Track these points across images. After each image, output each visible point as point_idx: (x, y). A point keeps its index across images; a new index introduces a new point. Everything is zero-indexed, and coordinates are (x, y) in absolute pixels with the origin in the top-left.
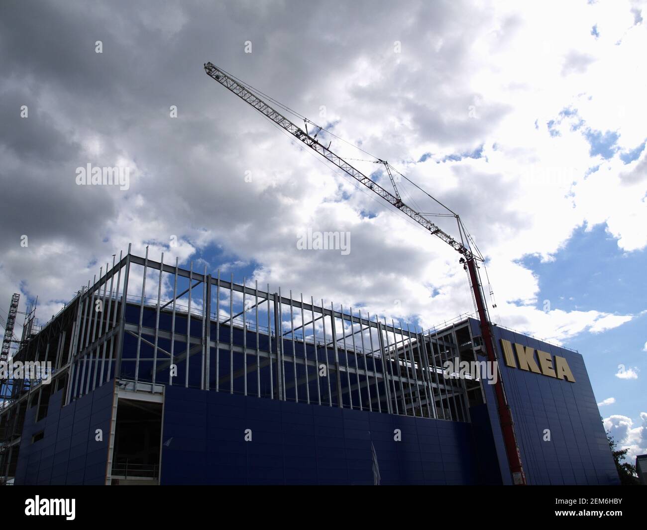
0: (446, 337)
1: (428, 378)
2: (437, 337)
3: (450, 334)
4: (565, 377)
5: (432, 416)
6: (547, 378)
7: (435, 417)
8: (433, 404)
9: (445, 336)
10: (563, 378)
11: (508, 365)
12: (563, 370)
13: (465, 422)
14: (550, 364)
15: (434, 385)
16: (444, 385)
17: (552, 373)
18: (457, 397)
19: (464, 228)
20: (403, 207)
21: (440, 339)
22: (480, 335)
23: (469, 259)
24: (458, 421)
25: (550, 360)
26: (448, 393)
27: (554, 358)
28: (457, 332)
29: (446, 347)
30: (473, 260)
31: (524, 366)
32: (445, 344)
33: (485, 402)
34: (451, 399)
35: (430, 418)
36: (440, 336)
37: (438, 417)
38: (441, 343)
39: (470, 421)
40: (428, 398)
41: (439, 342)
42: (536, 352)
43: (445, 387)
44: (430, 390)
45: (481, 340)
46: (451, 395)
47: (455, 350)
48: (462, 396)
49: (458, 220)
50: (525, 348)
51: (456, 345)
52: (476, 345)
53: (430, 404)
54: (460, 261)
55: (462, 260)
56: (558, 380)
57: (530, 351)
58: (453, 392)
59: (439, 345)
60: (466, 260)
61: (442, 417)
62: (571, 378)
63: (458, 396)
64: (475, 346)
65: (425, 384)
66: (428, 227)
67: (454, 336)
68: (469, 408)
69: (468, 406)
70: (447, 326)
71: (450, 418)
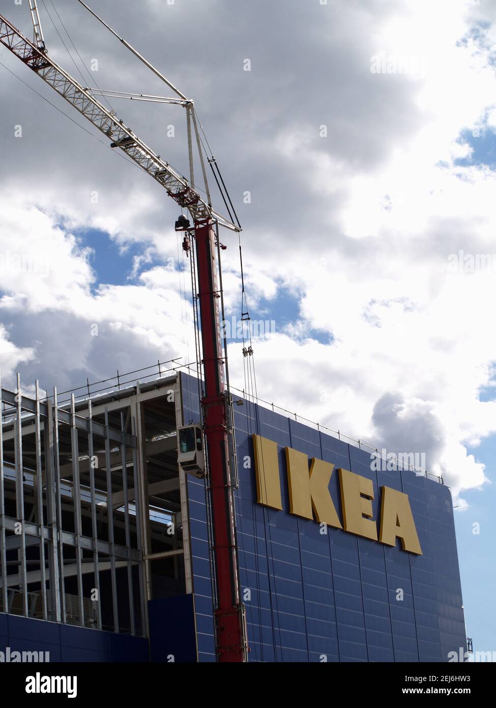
0: (114, 414)
1: (54, 519)
2: (91, 412)
3: (127, 410)
4: (400, 540)
5: (52, 614)
6: (353, 539)
7: (59, 618)
8: (57, 587)
9: (111, 414)
10: (393, 542)
11: (263, 501)
12: (398, 524)
13: (133, 634)
14: (368, 507)
15: (67, 538)
16: (93, 540)
17: (368, 529)
18: (121, 572)
19: (201, 137)
20: (47, 69)
21: (98, 419)
22: (197, 424)
23: (201, 223)
24: (117, 631)
25: (368, 497)
26: (99, 561)
27: (381, 493)
28: (145, 405)
29: (111, 440)
30: (209, 227)
31: (301, 508)
32: (110, 434)
33: (189, 590)
34: (105, 575)
35: (46, 618)
36: (101, 410)
37: (68, 618)
38: (99, 430)
39: (146, 633)
40: (47, 566)
41: (95, 428)
42: (337, 474)
43: (93, 544)
44: (55, 550)
45: (199, 436)
46: (105, 566)
47: (134, 451)
48: (135, 569)
49: (188, 114)
50: (311, 463)
51: (137, 438)
52: (185, 448)
53: (49, 584)
54: (178, 224)
55: (181, 223)
56: (381, 548)
57: (324, 469)
58: (114, 558)
59: (94, 435)
60: (192, 225)
61: (78, 619)
62: (413, 544)
63: (125, 569)
64: (182, 452)
65: (45, 532)
66: (106, 128)
67: (136, 414)
68: (149, 602)
69: (147, 595)
70: (122, 388)
71: (95, 622)
